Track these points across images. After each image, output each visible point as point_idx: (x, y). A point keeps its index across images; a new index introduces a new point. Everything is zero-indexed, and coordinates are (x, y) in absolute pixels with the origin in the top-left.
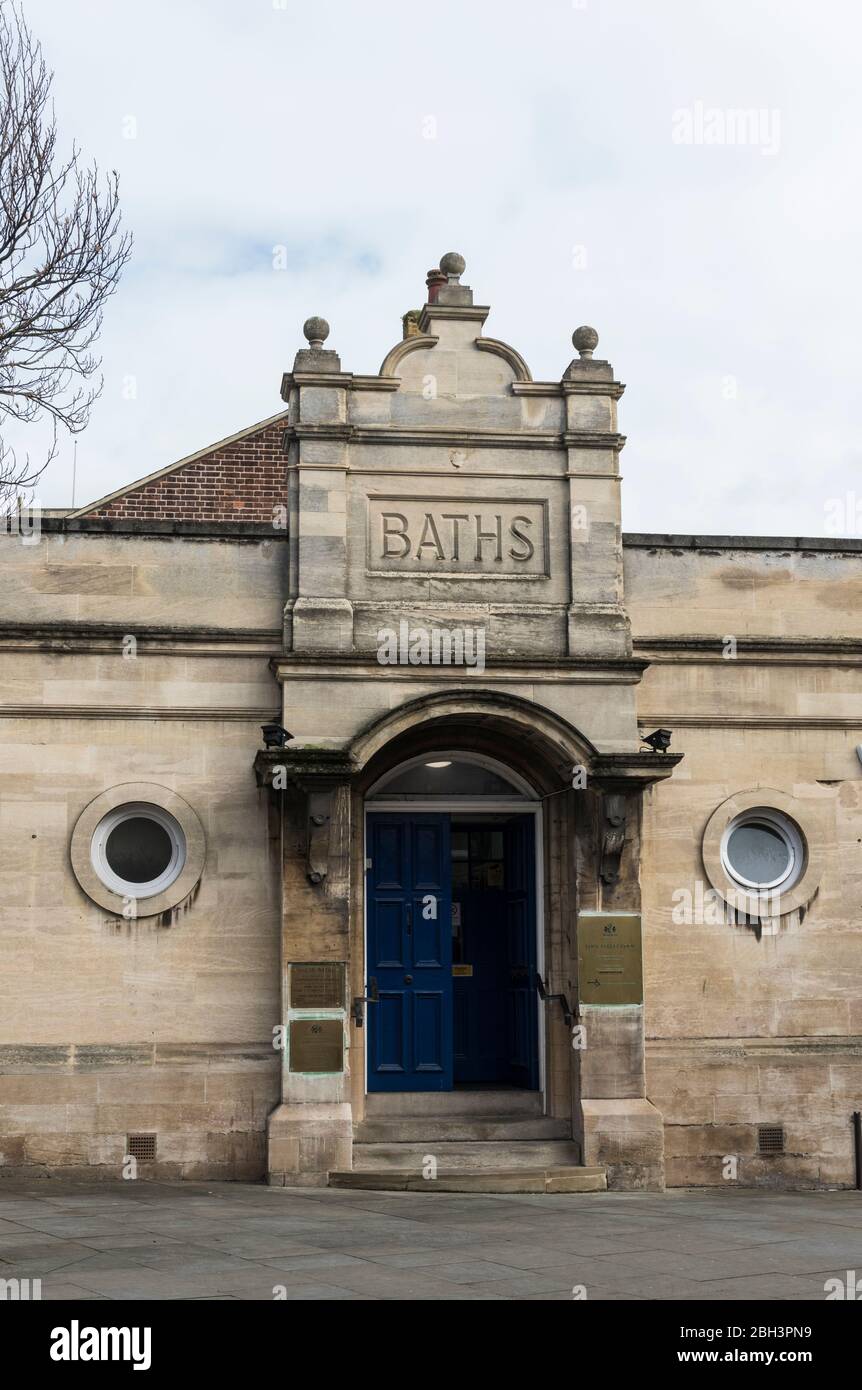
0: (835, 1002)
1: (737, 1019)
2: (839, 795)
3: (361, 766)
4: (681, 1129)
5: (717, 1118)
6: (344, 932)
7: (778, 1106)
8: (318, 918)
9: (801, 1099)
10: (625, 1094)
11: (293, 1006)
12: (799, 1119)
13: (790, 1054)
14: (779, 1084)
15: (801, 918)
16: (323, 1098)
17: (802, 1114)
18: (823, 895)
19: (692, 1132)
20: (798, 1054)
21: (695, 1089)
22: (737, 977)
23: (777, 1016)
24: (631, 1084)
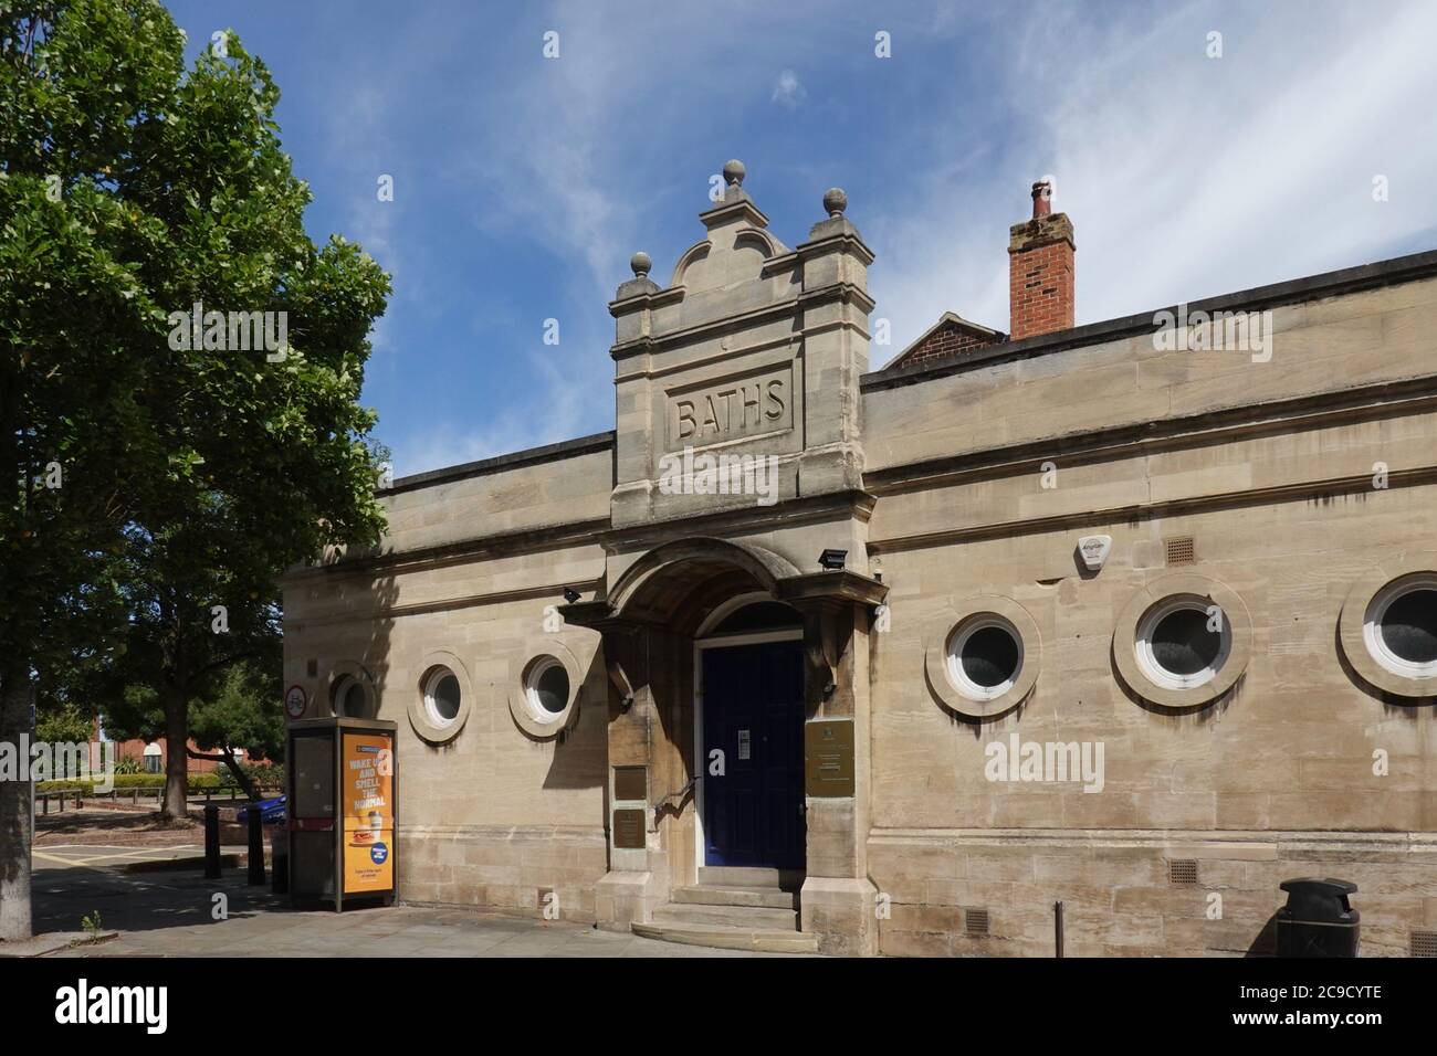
0: (1050, 796)
1: (958, 811)
2: (1059, 593)
3: (617, 613)
4: (900, 907)
5: (930, 899)
6: (645, 742)
7: (984, 891)
8: (629, 732)
9: (1007, 886)
10: (838, 874)
11: (617, 799)
12: (1003, 904)
13: (997, 843)
14: (989, 871)
15: (1019, 716)
16: (634, 868)
17: (1008, 901)
18: (1040, 693)
19: (908, 910)
20: (1004, 844)
21: (912, 872)
22: (957, 773)
23: (994, 809)
24: (844, 866)
